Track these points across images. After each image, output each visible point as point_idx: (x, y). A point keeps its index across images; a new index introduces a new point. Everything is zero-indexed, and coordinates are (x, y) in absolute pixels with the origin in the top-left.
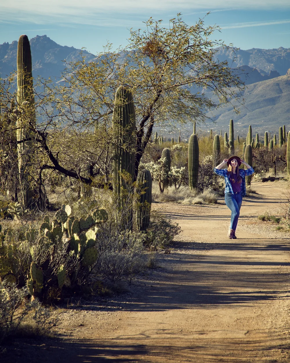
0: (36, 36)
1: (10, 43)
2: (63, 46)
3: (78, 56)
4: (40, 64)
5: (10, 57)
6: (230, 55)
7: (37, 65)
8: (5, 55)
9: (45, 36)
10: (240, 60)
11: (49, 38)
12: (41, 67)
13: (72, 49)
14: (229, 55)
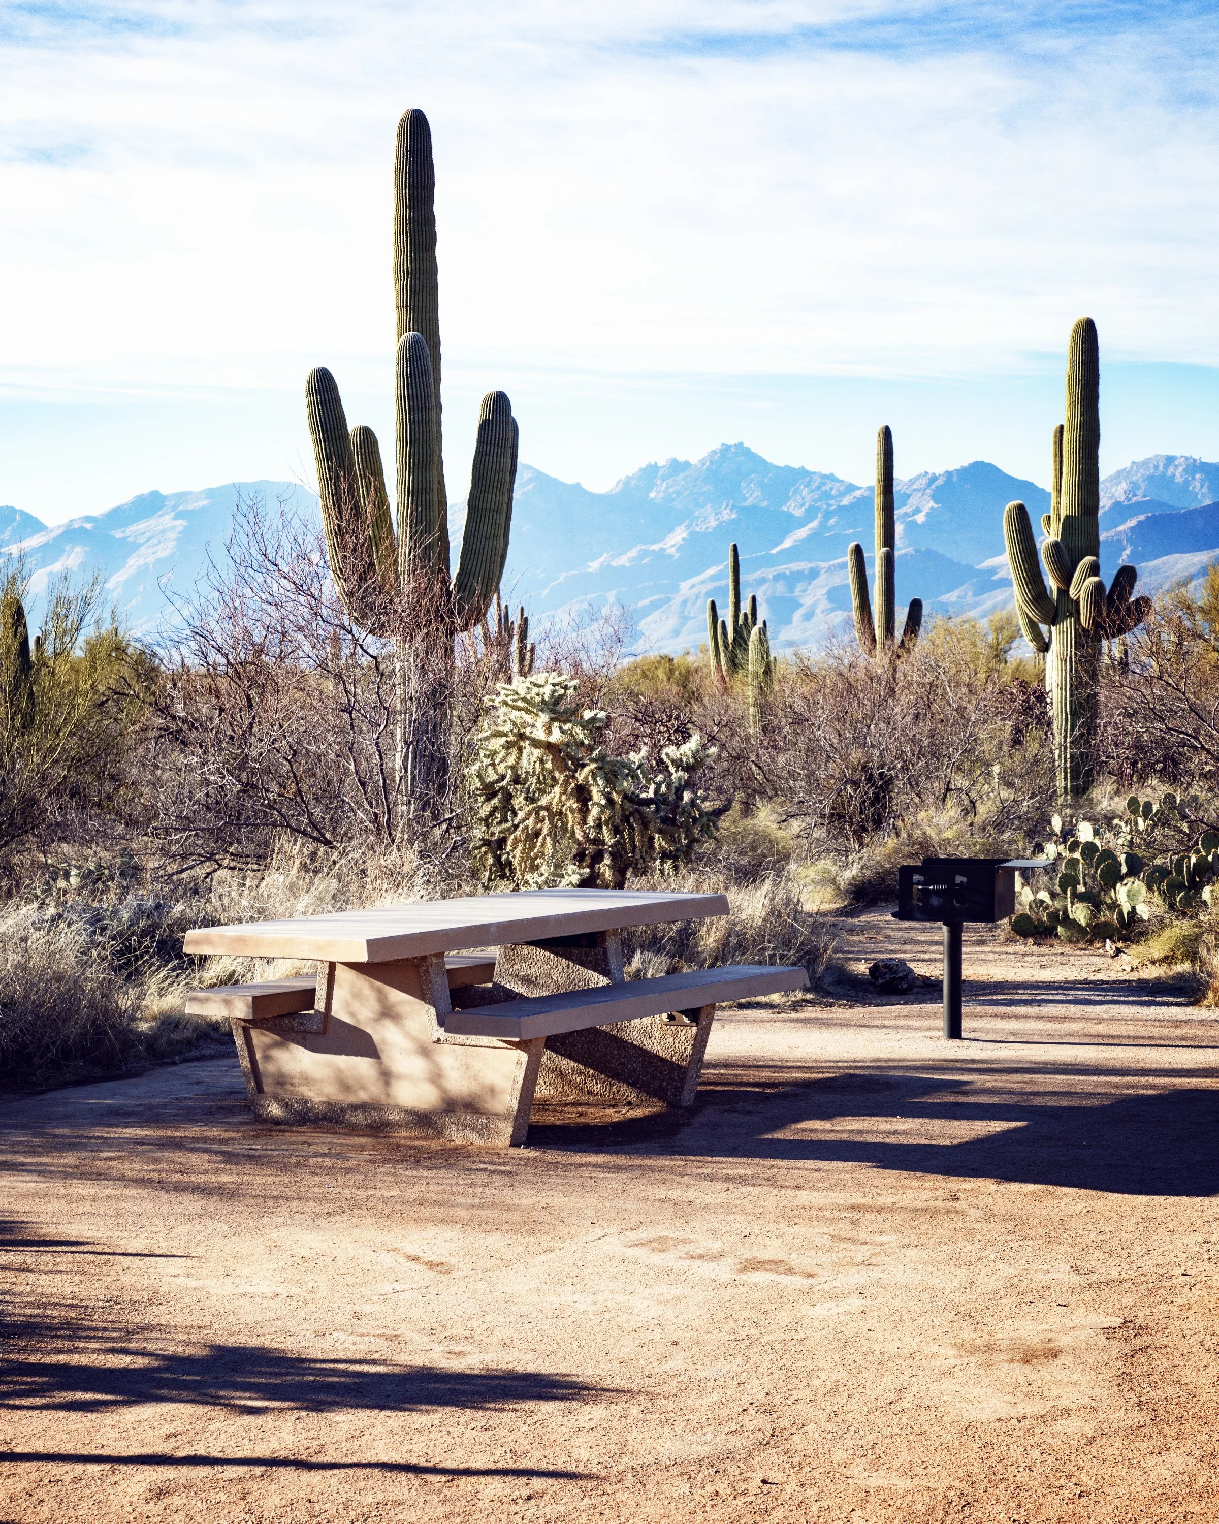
0: (719, 446)
1: (660, 465)
2: (782, 465)
3: (818, 488)
4: (732, 510)
5: (662, 495)
6: (1178, 475)
7: (724, 512)
8: (651, 490)
9: (741, 444)
10: (1202, 487)
11: (748, 449)
12: (734, 516)
13: (803, 474)
14: (1174, 475)
